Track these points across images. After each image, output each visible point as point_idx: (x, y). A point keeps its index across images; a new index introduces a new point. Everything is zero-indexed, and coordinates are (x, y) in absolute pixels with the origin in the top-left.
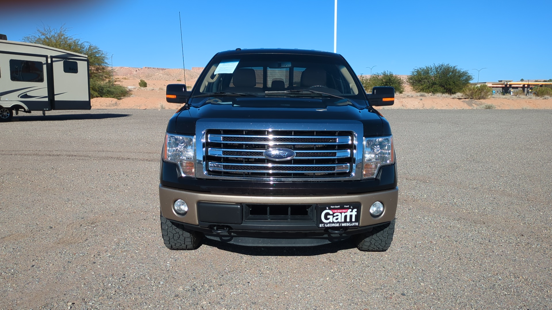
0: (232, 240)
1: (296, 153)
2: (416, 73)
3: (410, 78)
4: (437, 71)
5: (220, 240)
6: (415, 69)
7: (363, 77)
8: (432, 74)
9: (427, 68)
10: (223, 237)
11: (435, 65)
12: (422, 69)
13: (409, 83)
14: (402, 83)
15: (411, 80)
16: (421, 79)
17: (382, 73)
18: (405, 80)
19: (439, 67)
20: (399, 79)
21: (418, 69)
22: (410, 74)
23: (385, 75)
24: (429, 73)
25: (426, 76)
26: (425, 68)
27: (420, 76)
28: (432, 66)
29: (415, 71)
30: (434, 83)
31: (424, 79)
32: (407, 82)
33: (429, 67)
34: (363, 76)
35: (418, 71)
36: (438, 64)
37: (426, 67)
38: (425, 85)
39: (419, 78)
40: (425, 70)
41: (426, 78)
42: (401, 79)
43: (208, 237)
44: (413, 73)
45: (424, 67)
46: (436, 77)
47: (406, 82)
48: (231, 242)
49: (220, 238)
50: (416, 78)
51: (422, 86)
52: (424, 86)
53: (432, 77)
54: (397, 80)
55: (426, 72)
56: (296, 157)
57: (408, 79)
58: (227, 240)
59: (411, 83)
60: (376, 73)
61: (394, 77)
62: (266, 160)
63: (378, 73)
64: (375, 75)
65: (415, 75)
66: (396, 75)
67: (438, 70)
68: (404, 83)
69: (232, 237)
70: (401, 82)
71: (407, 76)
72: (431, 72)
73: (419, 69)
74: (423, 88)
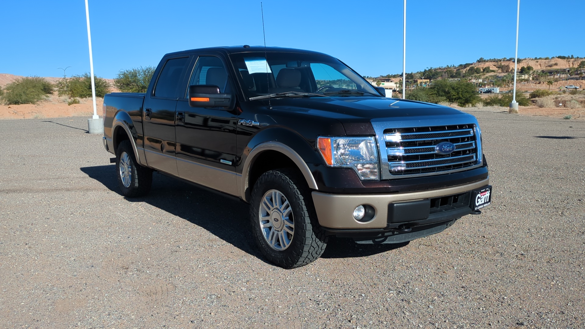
0: (387, 240)
1: (456, 145)
2: (123, 76)
3: (117, 81)
4: (145, 74)
5: (373, 243)
6: (122, 71)
7: (67, 80)
8: (140, 77)
9: (135, 71)
10: (376, 239)
11: (142, 68)
12: (128, 71)
13: (116, 87)
14: (109, 86)
15: (119, 83)
16: (129, 83)
17: (83, 75)
18: (111, 83)
19: (147, 70)
20: (104, 81)
21: (124, 72)
22: (117, 77)
23: (87, 77)
24: (137, 76)
25: (134, 79)
26: (132, 71)
27: (127, 79)
28: (139, 69)
29: (121, 73)
30: (143, 87)
31: (133, 82)
32: (114, 85)
33: (136, 70)
34: (66, 78)
35: (125, 73)
36: (145, 67)
37: (133, 69)
38: (135, 89)
39: (126, 82)
40: (133, 73)
41: (135, 82)
42: (107, 82)
43: (358, 242)
44: (119, 75)
45: (131, 69)
46: (144, 80)
47: (112, 85)
48: (385, 242)
49: (372, 241)
50: (123, 81)
51: (131, 90)
52: (133, 90)
53: (140, 80)
54: (102, 83)
55: (134, 75)
56: (456, 149)
57: (115, 82)
58: (381, 241)
59: (119, 87)
60: (76, 76)
61: (99, 80)
62: (435, 155)
63: (78, 75)
64: (75, 78)
65: (122, 78)
66: (100, 77)
67: (147, 74)
68: (110, 87)
69: (386, 237)
70: (107, 85)
71: (114, 79)
72: (139, 75)
73: (126, 72)
74: (133, 91)
